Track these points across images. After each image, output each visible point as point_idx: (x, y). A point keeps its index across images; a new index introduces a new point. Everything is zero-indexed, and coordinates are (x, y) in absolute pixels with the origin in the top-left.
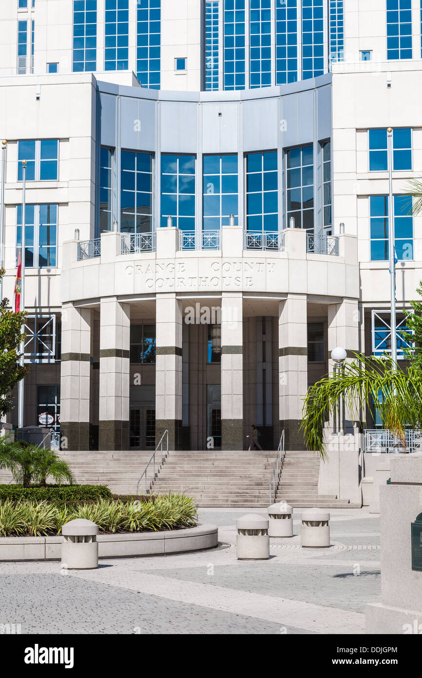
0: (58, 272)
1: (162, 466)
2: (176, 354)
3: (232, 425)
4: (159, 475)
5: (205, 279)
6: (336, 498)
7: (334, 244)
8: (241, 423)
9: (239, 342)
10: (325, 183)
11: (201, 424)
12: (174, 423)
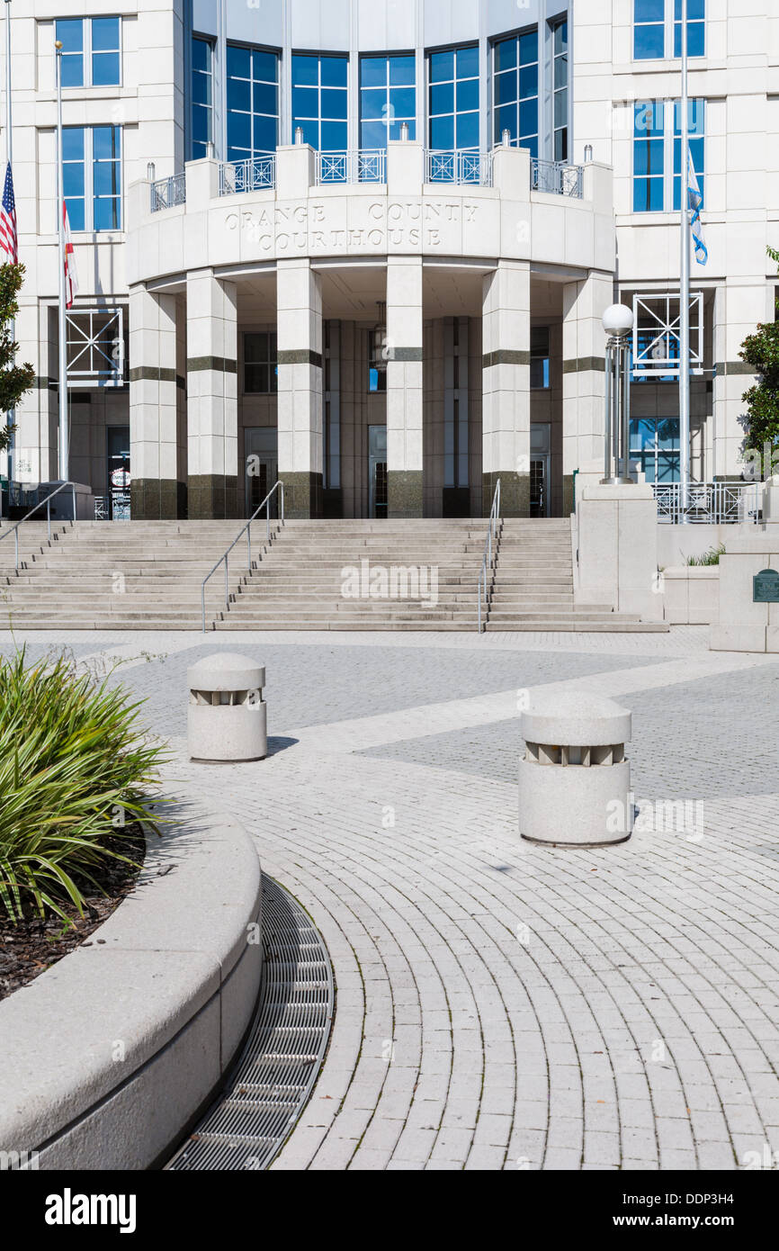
0: (123, 238)
1: (268, 547)
2: (311, 362)
3: (405, 480)
4: (260, 566)
5: (357, 233)
6: (613, 611)
7: (574, 179)
8: (420, 477)
9: (415, 340)
10: (557, 90)
11: (358, 485)
12: (308, 478)
